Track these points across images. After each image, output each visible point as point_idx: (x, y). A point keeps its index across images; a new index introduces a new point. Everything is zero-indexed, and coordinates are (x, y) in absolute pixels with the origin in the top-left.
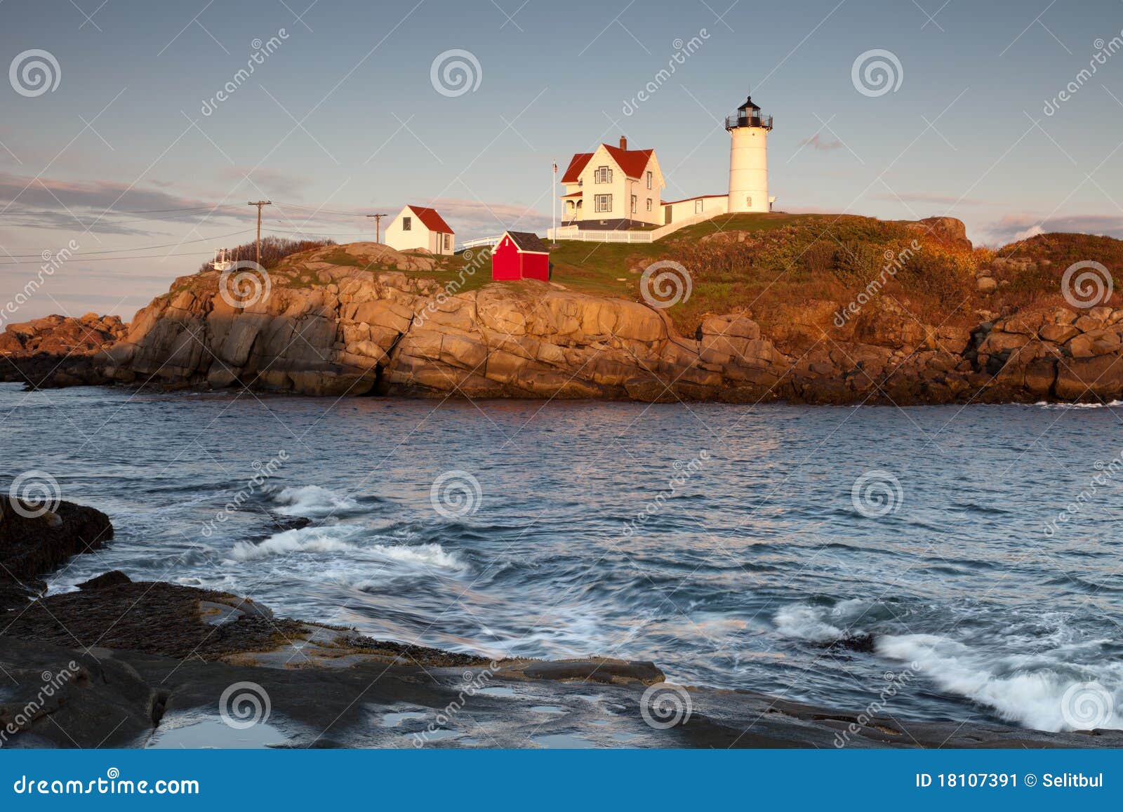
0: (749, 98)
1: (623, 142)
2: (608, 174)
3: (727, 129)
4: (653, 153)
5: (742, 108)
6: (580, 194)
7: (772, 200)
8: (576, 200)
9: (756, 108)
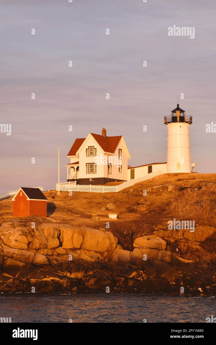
0: (178, 105)
1: (104, 131)
2: (94, 151)
3: (165, 123)
4: (122, 138)
5: (174, 111)
6: (78, 163)
7: (193, 165)
8: (76, 166)
9: (182, 111)
